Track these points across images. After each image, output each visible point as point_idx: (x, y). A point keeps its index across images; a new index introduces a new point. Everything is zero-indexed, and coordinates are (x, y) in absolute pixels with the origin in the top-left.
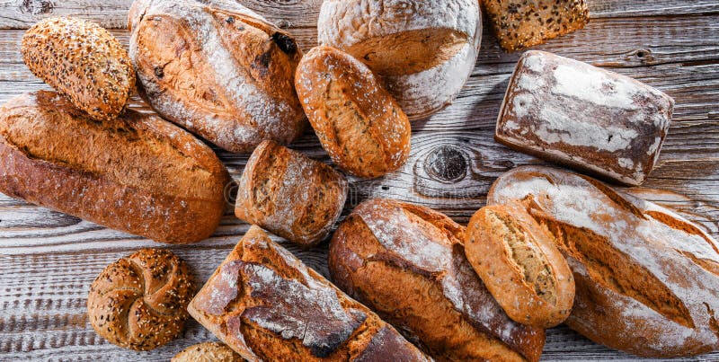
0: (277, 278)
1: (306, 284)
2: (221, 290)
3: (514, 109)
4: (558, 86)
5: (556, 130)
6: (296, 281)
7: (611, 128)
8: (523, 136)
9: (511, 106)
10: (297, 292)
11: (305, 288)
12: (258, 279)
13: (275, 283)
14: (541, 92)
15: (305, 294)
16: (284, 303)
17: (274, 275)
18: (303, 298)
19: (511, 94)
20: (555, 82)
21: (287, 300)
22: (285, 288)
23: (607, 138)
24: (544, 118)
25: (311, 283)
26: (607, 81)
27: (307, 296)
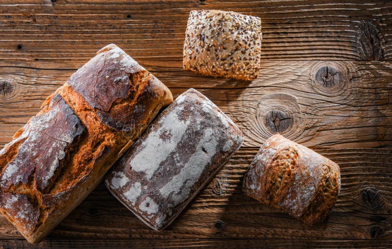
0: (16, 162)
1: (24, 139)
2: (19, 210)
3: (149, 213)
4: (147, 172)
5: (180, 189)
6: (20, 147)
7: (198, 147)
8: (172, 214)
9: (145, 213)
10: (29, 147)
11: (27, 140)
12: (13, 177)
13: (19, 163)
14: (146, 187)
15: (32, 140)
16: (37, 156)
17: (12, 164)
18: (35, 142)
19: (135, 209)
20: (143, 173)
21: (34, 155)
22: (25, 155)
23: (204, 153)
24: (167, 195)
25: (23, 136)
26: (159, 133)
27: (34, 138)
